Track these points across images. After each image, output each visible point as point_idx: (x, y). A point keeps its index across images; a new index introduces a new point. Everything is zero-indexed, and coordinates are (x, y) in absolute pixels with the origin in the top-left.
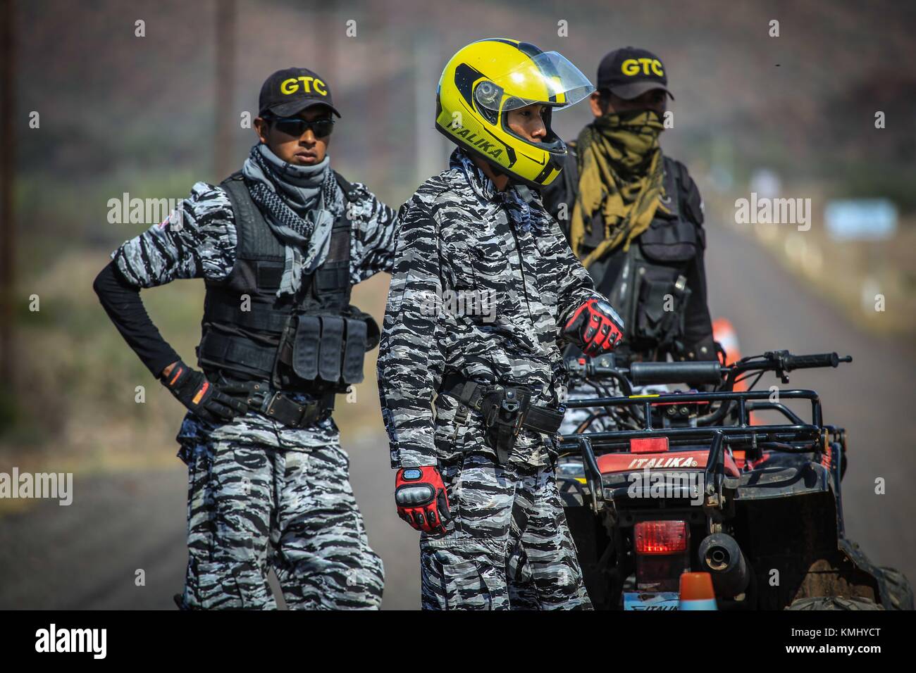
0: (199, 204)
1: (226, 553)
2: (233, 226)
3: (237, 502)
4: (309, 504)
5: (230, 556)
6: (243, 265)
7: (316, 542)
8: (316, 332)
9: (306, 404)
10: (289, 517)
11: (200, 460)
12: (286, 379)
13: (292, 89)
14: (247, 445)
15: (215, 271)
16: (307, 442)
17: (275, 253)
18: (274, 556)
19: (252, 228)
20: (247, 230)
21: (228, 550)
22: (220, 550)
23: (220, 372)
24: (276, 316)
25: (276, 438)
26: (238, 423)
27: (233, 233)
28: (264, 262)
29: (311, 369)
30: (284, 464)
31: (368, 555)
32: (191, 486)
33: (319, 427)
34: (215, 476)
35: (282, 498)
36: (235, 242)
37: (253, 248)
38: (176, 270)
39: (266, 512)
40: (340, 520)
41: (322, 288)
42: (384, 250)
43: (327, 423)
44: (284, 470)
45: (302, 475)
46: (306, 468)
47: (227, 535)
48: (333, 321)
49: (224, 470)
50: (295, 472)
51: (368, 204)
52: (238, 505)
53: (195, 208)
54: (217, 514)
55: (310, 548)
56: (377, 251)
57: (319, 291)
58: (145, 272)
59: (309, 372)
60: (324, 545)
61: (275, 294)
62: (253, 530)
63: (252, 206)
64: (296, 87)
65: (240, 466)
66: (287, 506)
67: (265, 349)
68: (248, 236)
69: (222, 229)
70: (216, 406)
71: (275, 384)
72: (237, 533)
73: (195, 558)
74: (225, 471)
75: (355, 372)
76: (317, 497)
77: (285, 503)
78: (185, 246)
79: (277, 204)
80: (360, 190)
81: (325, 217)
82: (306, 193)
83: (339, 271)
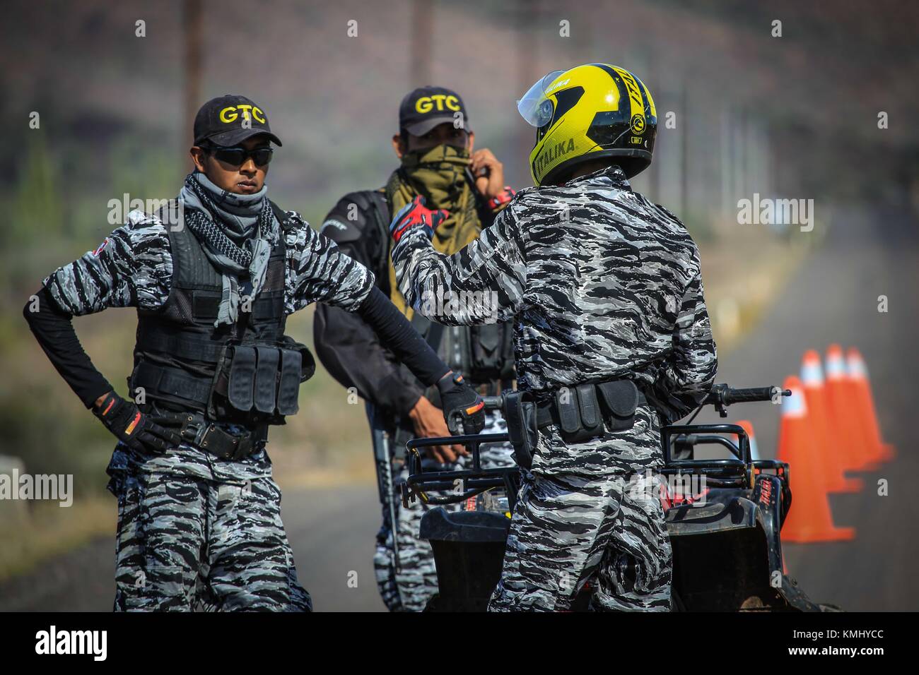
0: (135, 232)
1: (155, 587)
2: (169, 255)
3: (168, 535)
4: (239, 536)
5: (158, 590)
6: (179, 294)
7: (244, 576)
8: (252, 363)
9: (240, 436)
10: (218, 551)
11: (130, 492)
12: (222, 411)
13: (231, 118)
14: (179, 478)
15: (149, 300)
16: (240, 475)
17: (211, 282)
18: (203, 591)
19: (189, 258)
20: (184, 259)
21: (157, 584)
22: (148, 585)
23: (153, 403)
24: (211, 347)
25: (209, 470)
26: (171, 456)
27: (169, 262)
28: (199, 291)
29: (246, 399)
30: (217, 497)
31: (296, 590)
32: (121, 518)
33: (252, 459)
34: (146, 509)
35: (213, 531)
36: (171, 271)
37: (189, 277)
38: (110, 298)
39: (197, 546)
40: (269, 554)
41: (258, 317)
42: (318, 280)
43: (261, 455)
44: (216, 503)
45: (233, 508)
46: (237, 501)
47: (157, 569)
48: (269, 352)
49: (155, 502)
50: (227, 505)
51: (303, 233)
52: (169, 539)
53: (131, 236)
54: (146, 548)
55: (239, 582)
56: (311, 281)
57: (254, 321)
58: (78, 300)
59: (244, 403)
60: (252, 579)
61: (213, 324)
62: (183, 564)
63: (188, 234)
64: (235, 116)
65: (171, 499)
66: (217, 540)
67: (200, 379)
68: (183, 264)
69: (158, 258)
70: (149, 437)
71: (210, 415)
73: (122, 592)
74: (156, 504)
75: (290, 403)
76: (247, 530)
77: (216, 536)
78: (120, 274)
79: (215, 233)
80: (293, 218)
81: (263, 246)
82: (245, 222)
83: (274, 301)
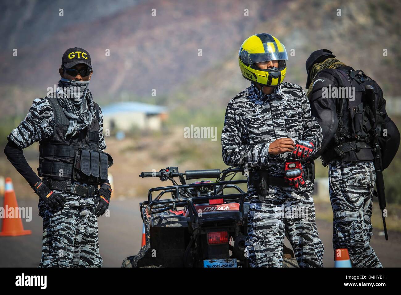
0: (38, 106)
2: (53, 114)
3: (61, 231)
5: (57, 253)
6: (58, 129)
8: (89, 157)
13: (72, 57)
19: (60, 114)
20: (58, 115)
21: (56, 251)
22: (53, 252)
24: (72, 150)
25: (78, 203)
27: (53, 116)
28: (66, 128)
29: (88, 171)
30: (81, 214)
34: (53, 222)
37: (61, 123)
38: (34, 135)
39: (73, 236)
41: (90, 140)
45: (86, 218)
46: (88, 215)
47: (56, 245)
49: (57, 219)
50: (84, 217)
52: (62, 233)
53: (37, 108)
54: (53, 238)
58: (22, 139)
62: (67, 243)
63: (60, 106)
65: (64, 216)
67: (68, 165)
68: (59, 117)
69: (49, 115)
71: (74, 179)
72: (60, 244)
74: (58, 219)
75: (105, 175)
78: (36, 124)
83: (96, 135)
